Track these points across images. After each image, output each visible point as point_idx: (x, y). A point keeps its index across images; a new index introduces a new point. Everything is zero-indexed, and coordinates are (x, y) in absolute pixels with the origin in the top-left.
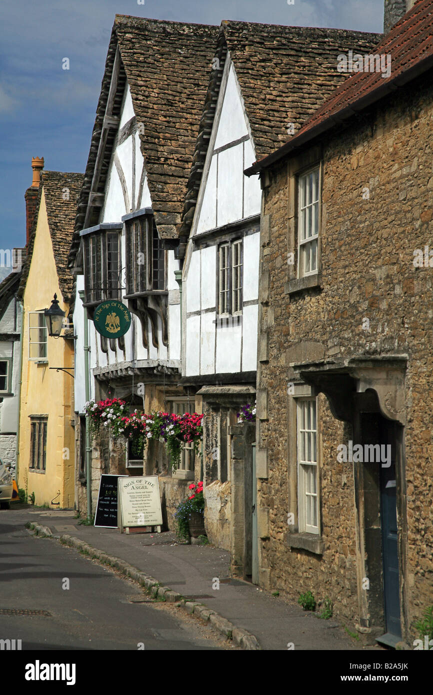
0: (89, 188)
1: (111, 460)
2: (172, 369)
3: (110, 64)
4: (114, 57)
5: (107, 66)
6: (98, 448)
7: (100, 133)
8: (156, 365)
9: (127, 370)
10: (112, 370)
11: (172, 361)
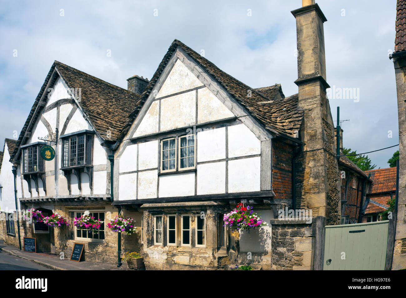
0: (26, 130)
7: (35, 108)
8: (77, 197)
9: (47, 199)
10: (35, 199)
11: (96, 195)
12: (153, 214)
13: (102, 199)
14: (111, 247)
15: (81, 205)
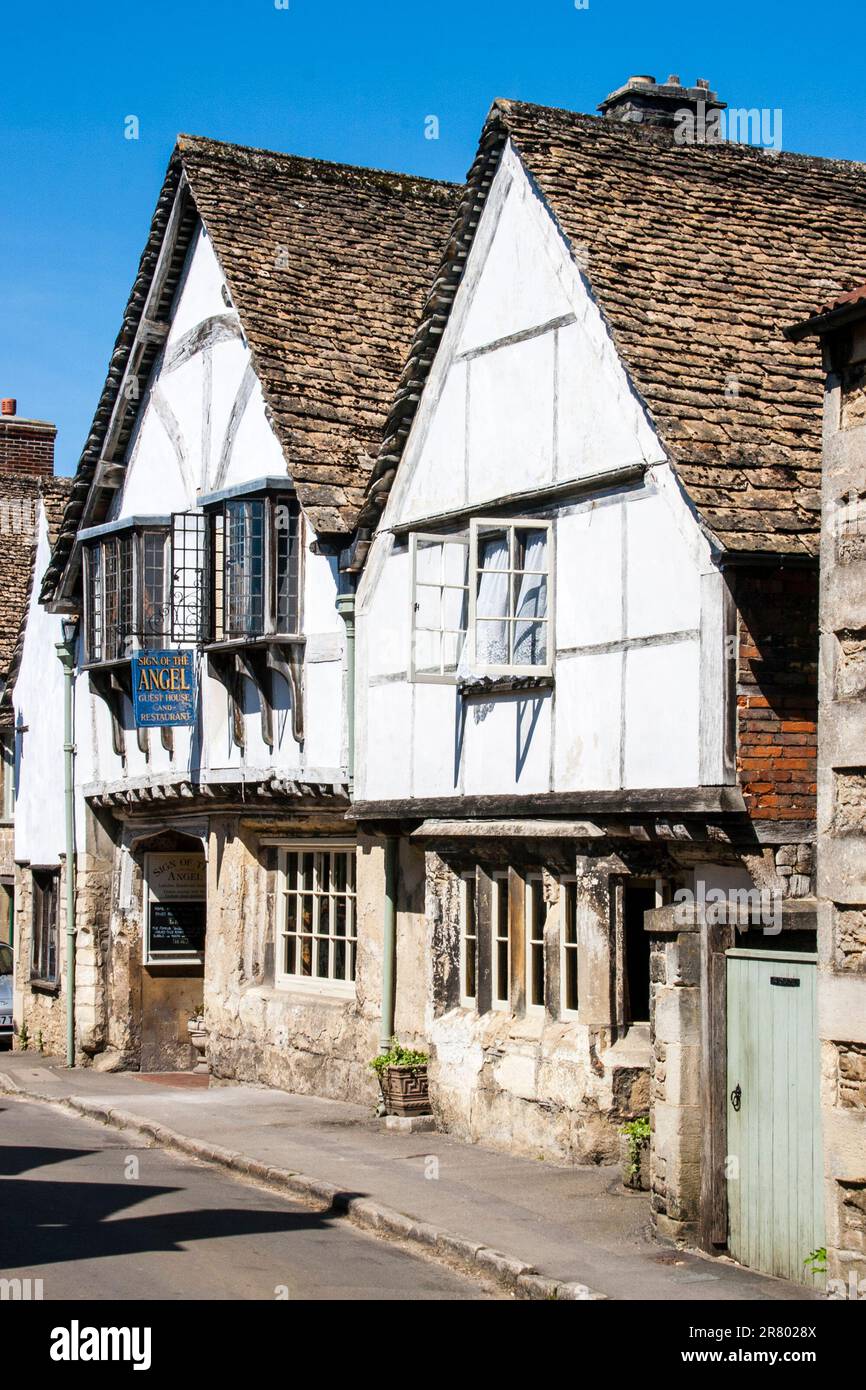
0: (97, 454)
1: (114, 951)
2: (314, 787)
3: (160, 225)
4: (169, 213)
5: (154, 227)
6: (90, 928)
7: (128, 353)
8: (264, 777)
9: (177, 788)
11: (315, 771)
12: (459, 869)
13: (330, 789)
15: (289, 817)
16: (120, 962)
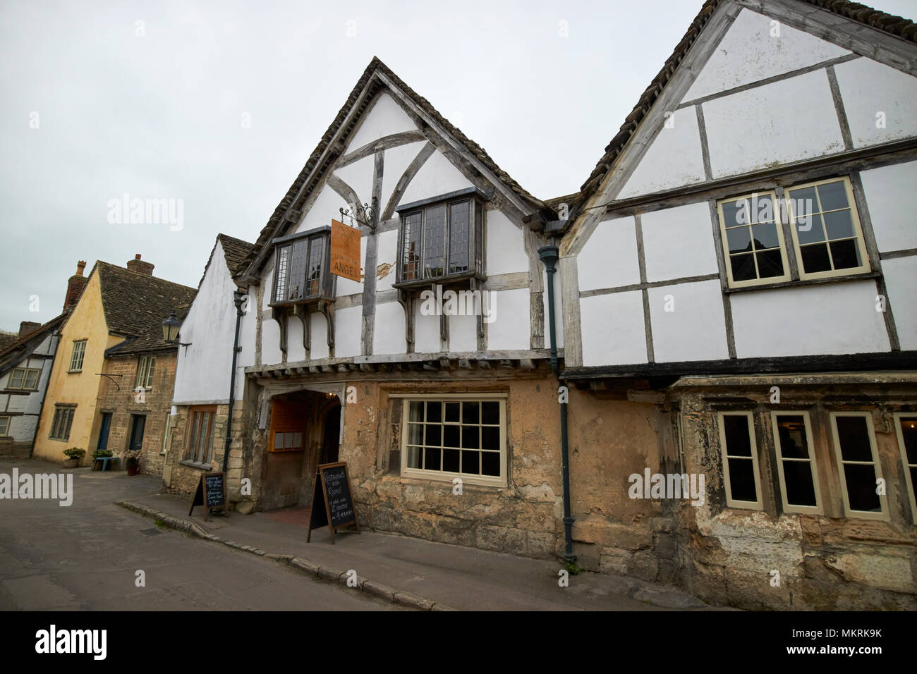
0: (288, 205)
1: (254, 450)
2: (494, 361)
3: (354, 97)
4: (360, 92)
6: (241, 438)
7: (319, 158)
8: (432, 358)
9: (335, 367)
10: (295, 367)
11: (497, 352)
12: (717, 408)
13: (515, 363)
14: (534, 502)
15: (431, 382)
16: (257, 456)
